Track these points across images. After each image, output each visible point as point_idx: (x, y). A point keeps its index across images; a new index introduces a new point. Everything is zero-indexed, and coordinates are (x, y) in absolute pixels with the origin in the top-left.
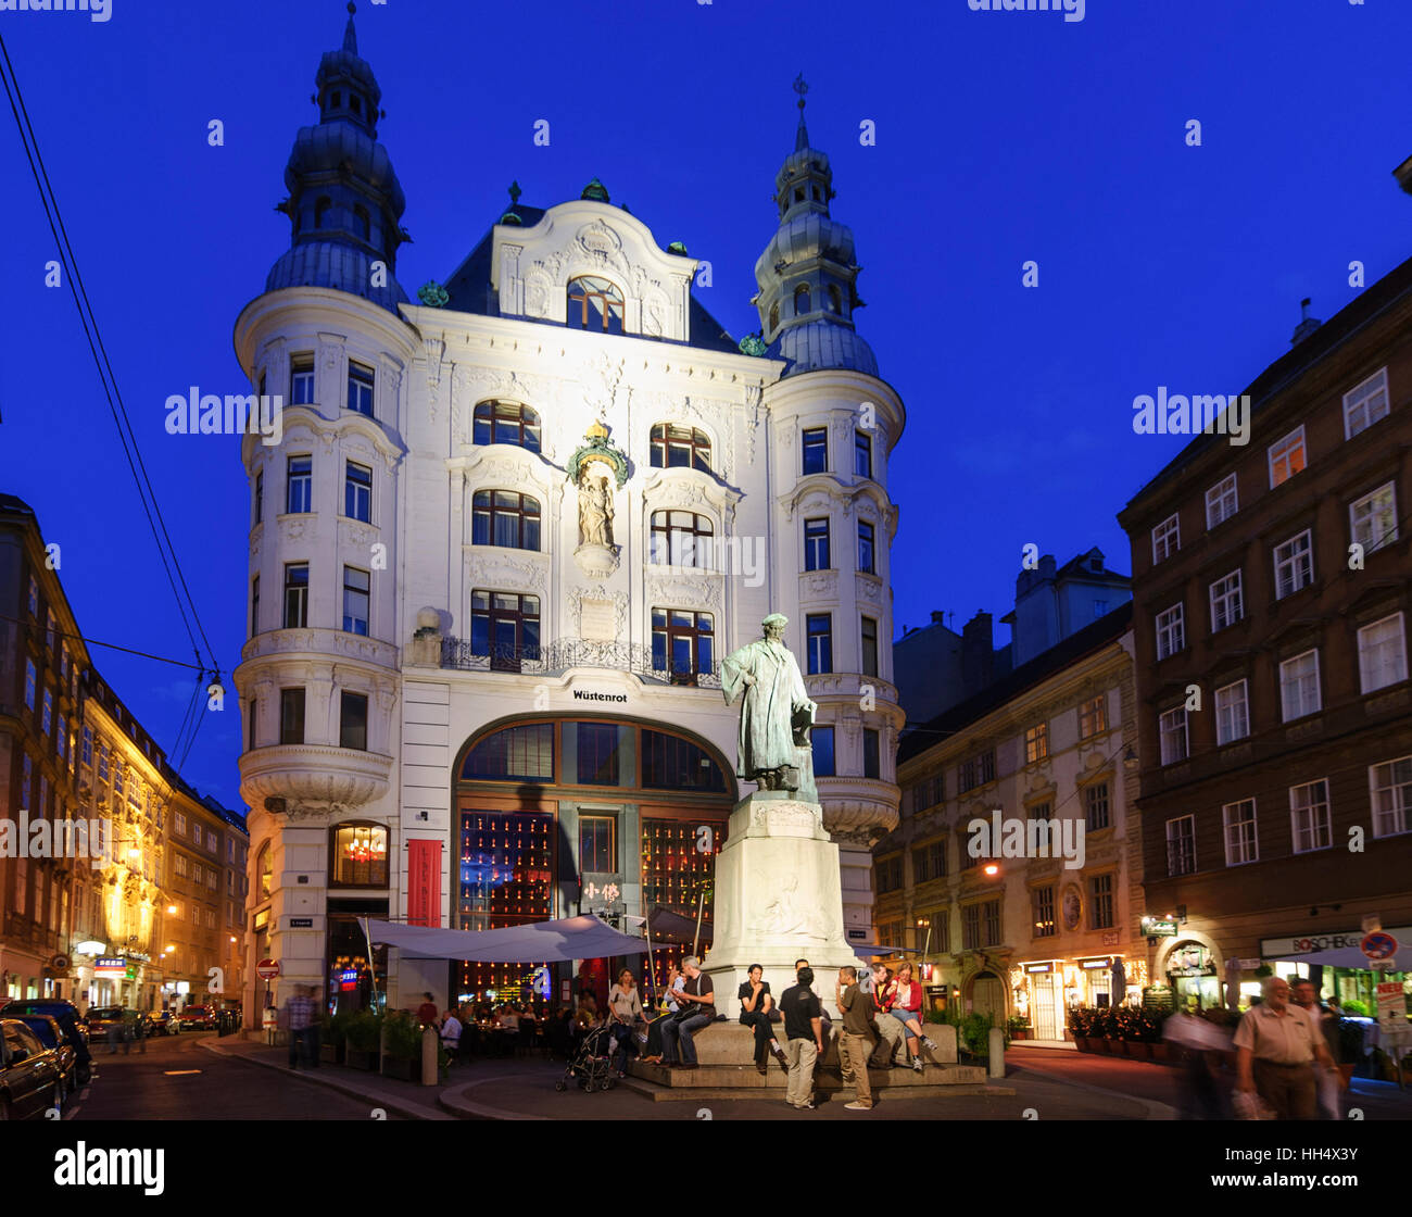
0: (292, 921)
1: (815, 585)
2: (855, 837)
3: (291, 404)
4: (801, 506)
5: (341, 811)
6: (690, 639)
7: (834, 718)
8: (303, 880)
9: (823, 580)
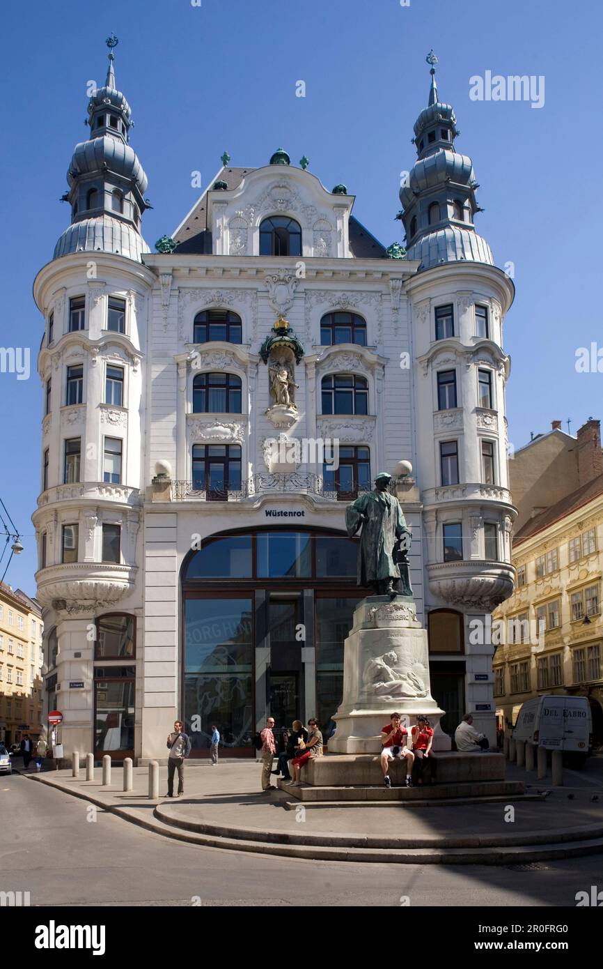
0: (70, 684)
1: (445, 420)
2: (479, 604)
3: (70, 331)
4: (434, 363)
5: (103, 606)
6: (352, 466)
7: (460, 517)
8: (78, 655)
9: (452, 416)
